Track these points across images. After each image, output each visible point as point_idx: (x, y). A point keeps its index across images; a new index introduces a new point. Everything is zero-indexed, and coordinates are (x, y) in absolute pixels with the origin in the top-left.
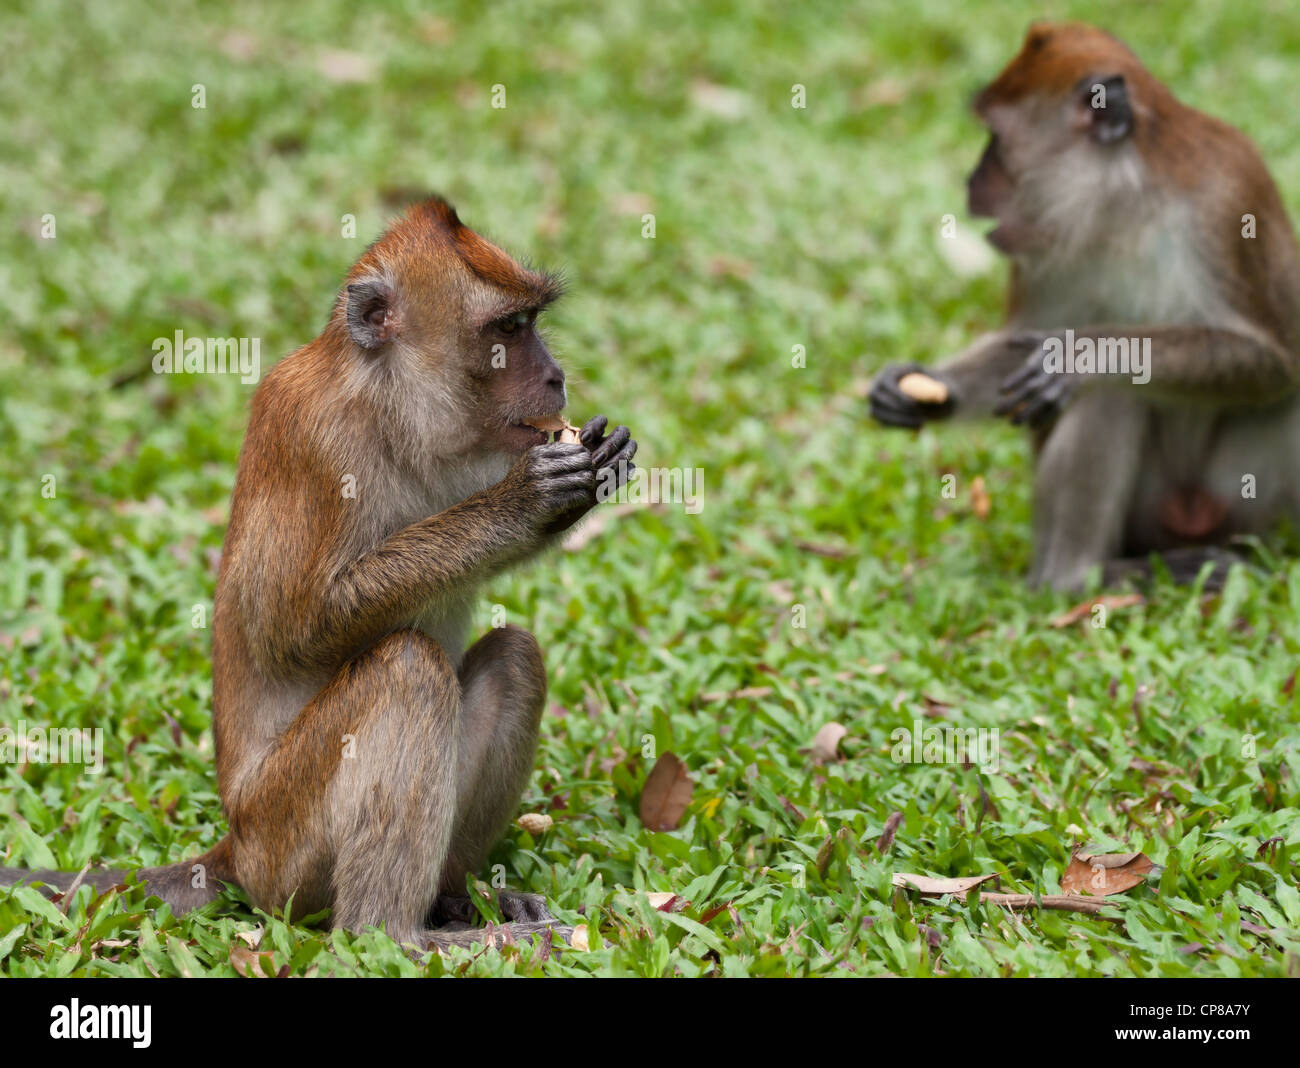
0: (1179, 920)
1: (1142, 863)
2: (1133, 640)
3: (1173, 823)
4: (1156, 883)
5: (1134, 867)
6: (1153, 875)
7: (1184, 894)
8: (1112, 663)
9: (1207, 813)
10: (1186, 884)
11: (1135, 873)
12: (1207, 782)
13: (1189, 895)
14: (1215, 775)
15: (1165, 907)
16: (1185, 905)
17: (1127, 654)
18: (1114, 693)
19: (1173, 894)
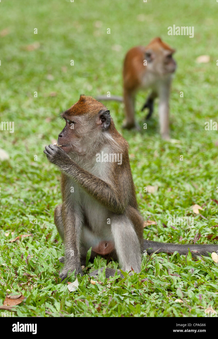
0: (30, 311)
1: (22, 297)
2: (29, 245)
3: (33, 288)
4: (25, 303)
5: (20, 298)
6: (25, 300)
7: (32, 305)
8: (23, 250)
9: (40, 285)
10: (33, 302)
11: (21, 300)
12: (42, 278)
13: (34, 305)
14: (44, 277)
15: (26, 308)
16: (32, 307)
17: (27, 248)
18: (22, 258)
19: (29, 304)
